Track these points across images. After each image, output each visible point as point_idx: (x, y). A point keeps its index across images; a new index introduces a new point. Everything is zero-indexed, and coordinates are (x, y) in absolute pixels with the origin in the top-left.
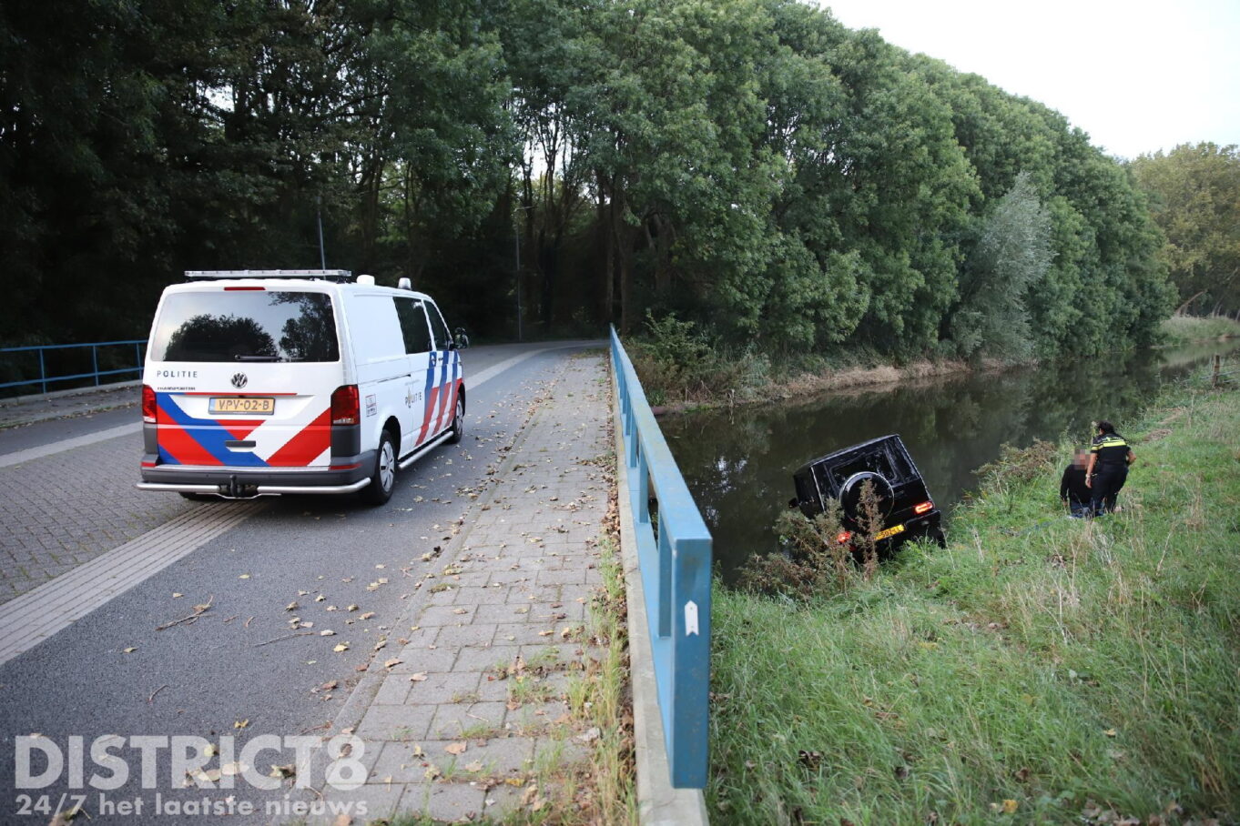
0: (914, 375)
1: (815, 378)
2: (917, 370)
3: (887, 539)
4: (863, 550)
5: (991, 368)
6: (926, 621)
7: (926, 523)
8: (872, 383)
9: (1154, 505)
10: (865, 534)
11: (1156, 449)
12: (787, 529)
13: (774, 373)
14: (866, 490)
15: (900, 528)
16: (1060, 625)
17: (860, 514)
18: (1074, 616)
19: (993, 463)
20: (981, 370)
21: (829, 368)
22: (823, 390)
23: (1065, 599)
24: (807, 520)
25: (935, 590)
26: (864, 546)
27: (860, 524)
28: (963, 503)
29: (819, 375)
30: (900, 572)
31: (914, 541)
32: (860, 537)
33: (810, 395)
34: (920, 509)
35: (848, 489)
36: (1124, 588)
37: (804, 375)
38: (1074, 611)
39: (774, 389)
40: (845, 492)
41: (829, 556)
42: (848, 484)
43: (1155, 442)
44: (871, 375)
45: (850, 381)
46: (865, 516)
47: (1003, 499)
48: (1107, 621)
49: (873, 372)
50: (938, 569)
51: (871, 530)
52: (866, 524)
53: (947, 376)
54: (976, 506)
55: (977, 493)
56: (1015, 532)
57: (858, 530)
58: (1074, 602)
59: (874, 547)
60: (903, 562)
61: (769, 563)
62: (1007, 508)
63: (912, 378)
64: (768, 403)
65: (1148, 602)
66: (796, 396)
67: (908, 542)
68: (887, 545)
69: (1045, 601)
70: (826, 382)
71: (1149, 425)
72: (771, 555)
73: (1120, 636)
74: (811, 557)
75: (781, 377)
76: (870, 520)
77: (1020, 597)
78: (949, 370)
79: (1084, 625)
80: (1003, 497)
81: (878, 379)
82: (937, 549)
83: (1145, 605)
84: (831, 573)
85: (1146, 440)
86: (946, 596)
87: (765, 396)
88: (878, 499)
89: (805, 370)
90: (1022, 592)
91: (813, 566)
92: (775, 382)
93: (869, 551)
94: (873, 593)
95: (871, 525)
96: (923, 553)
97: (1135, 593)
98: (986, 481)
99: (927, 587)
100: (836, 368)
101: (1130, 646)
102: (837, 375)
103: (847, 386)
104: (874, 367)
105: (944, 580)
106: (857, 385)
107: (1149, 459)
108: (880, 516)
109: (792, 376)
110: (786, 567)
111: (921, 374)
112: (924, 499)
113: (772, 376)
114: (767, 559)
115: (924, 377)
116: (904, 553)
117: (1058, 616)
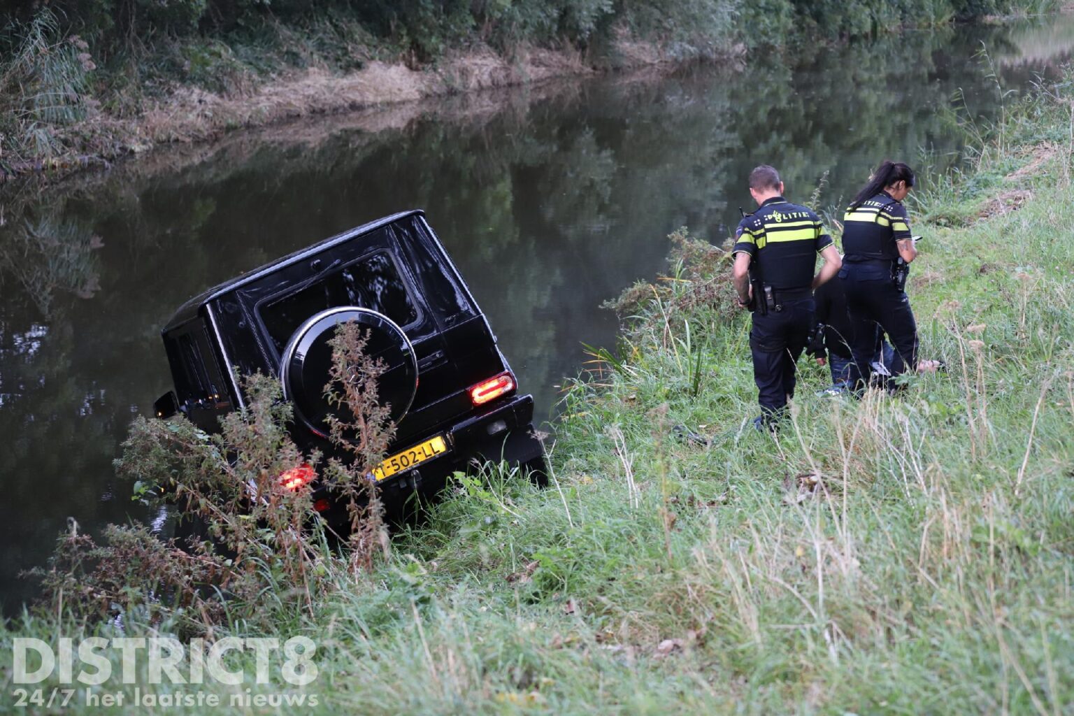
0: (458, 84)
1: (210, 97)
2: (464, 72)
3: (407, 476)
4: (347, 500)
5: (640, 65)
6: (512, 647)
7: (499, 427)
8: (355, 107)
9: (1003, 351)
10: (348, 458)
11: (1005, 232)
12: (152, 462)
13: (104, 88)
14: (346, 349)
15: (437, 445)
16: (821, 618)
17: (333, 409)
18: (849, 595)
19: (653, 280)
20: (617, 69)
21: (245, 71)
22: (229, 128)
23: (829, 560)
24: (202, 436)
25: (528, 584)
26: (349, 489)
27: (336, 436)
28: (585, 378)
29: (221, 90)
30: (441, 554)
31: (473, 472)
32: (335, 464)
33: (198, 142)
34: (482, 394)
35: (303, 350)
36: (953, 521)
37: (181, 92)
38: (848, 583)
39: (106, 129)
40: (294, 360)
41: (262, 523)
42: (302, 343)
43: (1003, 218)
44: (352, 88)
45: (299, 105)
46: (346, 415)
47: (677, 360)
48: (920, 601)
49: (356, 78)
50: (535, 534)
51: (364, 449)
52: (351, 434)
53: (538, 85)
54: (618, 383)
55: (619, 354)
56: (707, 437)
57: (331, 451)
58: (848, 565)
59: (373, 492)
60: (449, 528)
61: (109, 552)
62: (689, 384)
63: (452, 92)
64: (91, 168)
65: (1004, 547)
66: (164, 145)
67: (459, 475)
68: (410, 489)
69: (785, 571)
70: (239, 108)
71: (987, 184)
72: (115, 531)
73: (949, 628)
74: (216, 527)
75: (123, 96)
76: (361, 425)
77: (729, 568)
78: (542, 71)
79: (873, 613)
80: (679, 360)
81: (370, 98)
82: (528, 487)
83: (997, 554)
84: (270, 562)
85: (986, 214)
86: (555, 595)
87: (84, 148)
88: (374, 369)
89: (184, 78)
90: (733, 557)
91: (223, 550)
92: (109, 111)
93: (363, 500)
94: (377, 600)
95: (364, 436)
96: (496, 501)
97: (977, 530)
98: (639, 323)
99: (510, 580)
100: (261, 72)
101: (971, 643)
102: (266, 90)
103: (291, 118)
104: (359, 66)
105: (547, 558)
106: (318, 113)
107: (990, 256)
108: (386, 411)
109: (154, 95)
110: (154, 558)
111: (473, 83)
112: (492, 369)
113: (100, 95)
114: (103, 542)
115: (481, 89)
116: (452, 505)
117: (814, 600)
